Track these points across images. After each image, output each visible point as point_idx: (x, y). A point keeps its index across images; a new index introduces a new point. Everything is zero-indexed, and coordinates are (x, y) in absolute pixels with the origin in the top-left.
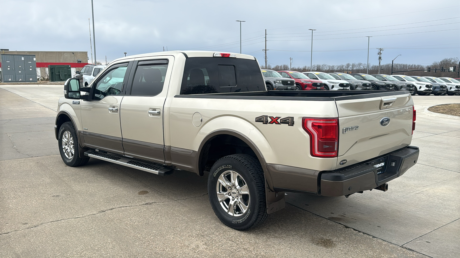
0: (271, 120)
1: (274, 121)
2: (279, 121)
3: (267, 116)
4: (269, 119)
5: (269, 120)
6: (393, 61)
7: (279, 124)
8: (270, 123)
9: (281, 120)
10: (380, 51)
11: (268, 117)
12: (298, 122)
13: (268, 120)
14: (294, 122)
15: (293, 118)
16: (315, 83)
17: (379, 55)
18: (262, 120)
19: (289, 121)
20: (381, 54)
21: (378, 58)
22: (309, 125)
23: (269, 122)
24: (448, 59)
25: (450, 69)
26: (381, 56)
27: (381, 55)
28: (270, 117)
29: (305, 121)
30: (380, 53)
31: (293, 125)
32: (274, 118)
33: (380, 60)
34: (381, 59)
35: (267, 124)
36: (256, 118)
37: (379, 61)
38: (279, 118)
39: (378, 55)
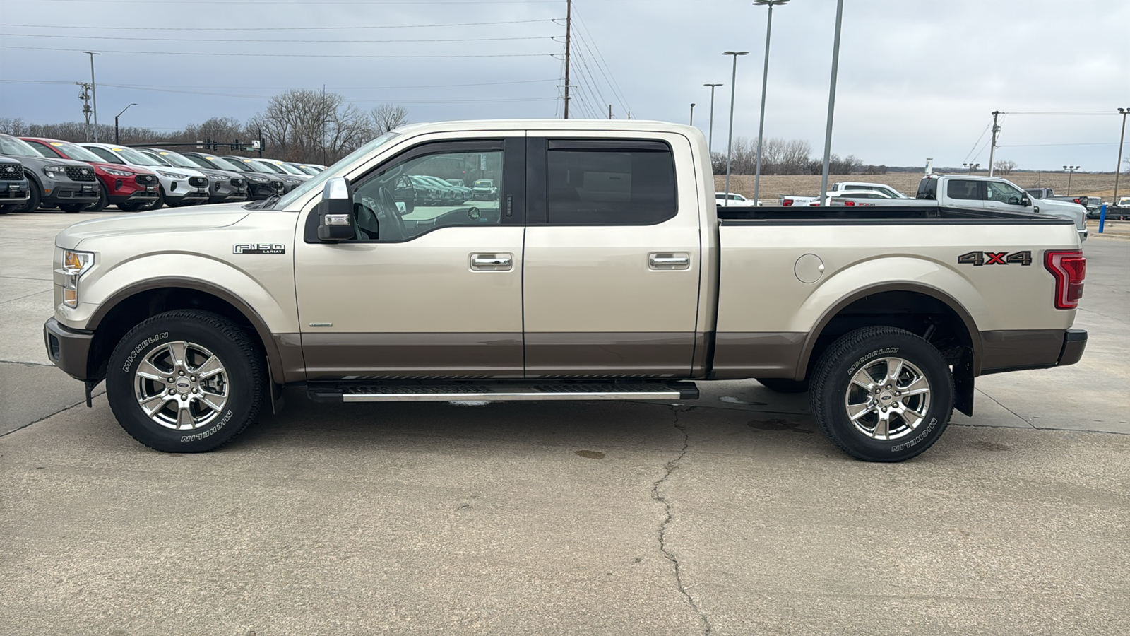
0: (989, 258)
1: (996, 258)
2: (1004, 259)
3: (982, 252)
4: (985, 256)
5: (986, 258)
6: (116, 118)
7: (1004, 263)
8: (987, 263)
9: (1008, 257)
10: (87, 90)
11: (984, 255)
12: (1037, 259)
13: (983, 259)
14: (1031, 259)
15: (1030, 252)
16: (140, 176)
17: (84, 101)
18: (972, 258)
19: (1023, 258)
20: (88, 98)
21: (83, 109)
22: (1056, 261)
23: (985, 261)
24: (219, 119)
25: (253, 145)
26: (89, 104)
27: (88, 101)
28: (987, 254)
29: (1049, 255)
30: (84, 97)
31: (1029, 265)
32: (996, 255)
33: (89, 114)
34: (91, 111)
35: (981, 265)
36: (959, 257)
37: (87, 117)
38: (1005, 253)
39: (82, 100)
